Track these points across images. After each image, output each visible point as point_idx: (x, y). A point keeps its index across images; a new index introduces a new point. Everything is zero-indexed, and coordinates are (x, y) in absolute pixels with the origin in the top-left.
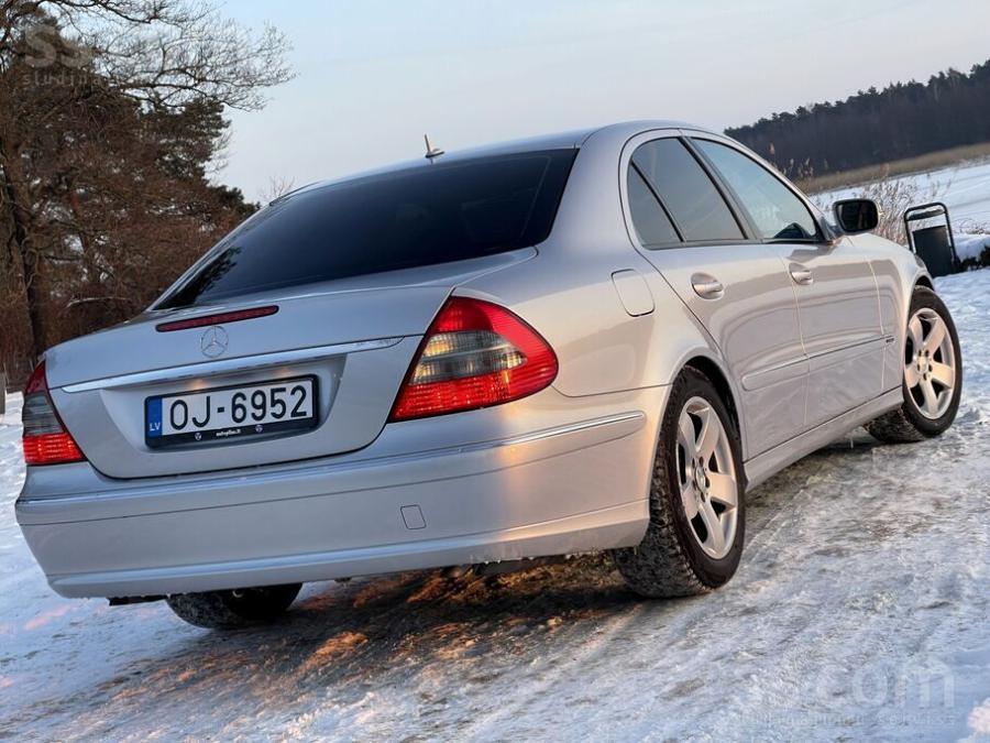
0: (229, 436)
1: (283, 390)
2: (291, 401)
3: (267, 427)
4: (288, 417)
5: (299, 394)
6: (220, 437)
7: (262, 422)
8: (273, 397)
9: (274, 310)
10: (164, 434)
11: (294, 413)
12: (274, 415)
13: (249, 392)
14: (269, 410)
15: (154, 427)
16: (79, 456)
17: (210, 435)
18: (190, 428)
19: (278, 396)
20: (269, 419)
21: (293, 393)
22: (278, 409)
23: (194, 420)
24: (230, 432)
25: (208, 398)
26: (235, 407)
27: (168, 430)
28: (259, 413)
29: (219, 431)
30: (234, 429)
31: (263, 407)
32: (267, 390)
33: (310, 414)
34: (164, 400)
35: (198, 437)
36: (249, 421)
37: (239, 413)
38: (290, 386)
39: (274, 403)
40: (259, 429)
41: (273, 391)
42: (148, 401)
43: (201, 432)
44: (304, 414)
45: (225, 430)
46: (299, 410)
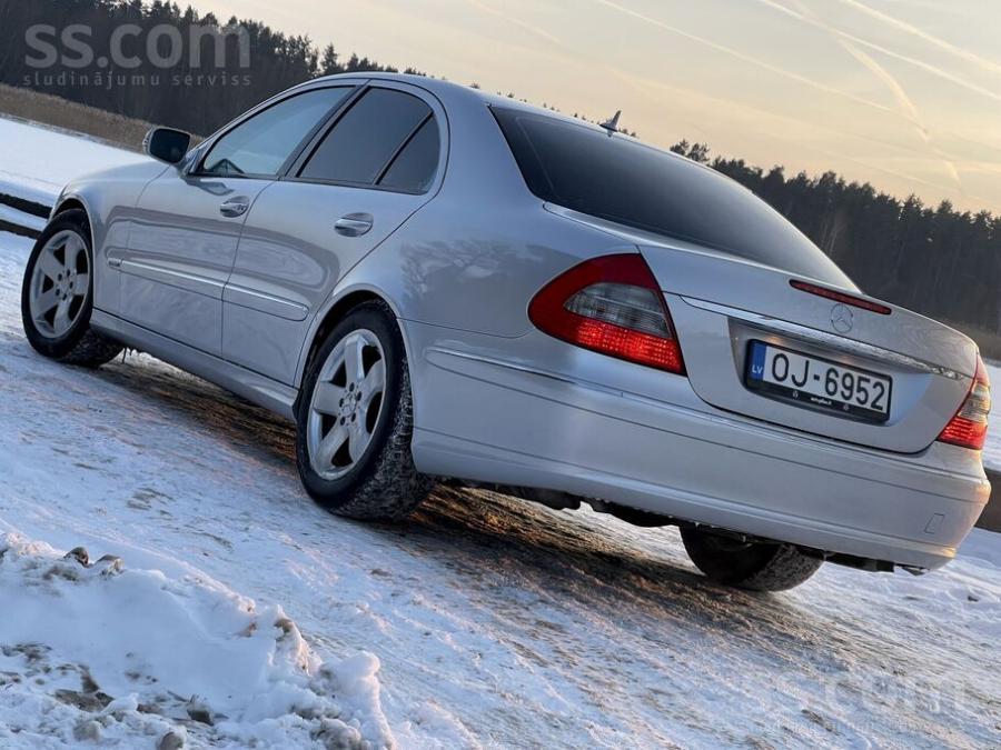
0: (821, 404)
1: (868, 381)
2: (873, 393)
3: (852, 408)
4: (868, 406)
5: (879, 389)
6: (816, 403)
7: (848, 402)
8: (859, 383)
10: (765, 379)
11: (873, 405)
12: (858, 399)
13: (841, 372)
14: (855, 394)
15: (755, 369)
17: (805, 397)
18: (788, 383)
19: (863, 384)
20: (853, 402)
22: (862, 396)
23: (793, 377)
24: (821, 401)
25: (807, 362)
26: (828, 380)
27: (769, 377)
28: (847, 393)
29: (815, 396)
30: (826, 399)
31: (850, 388)
32: (856, 375)
33: (885, 411)
34: (767, 348)
35: (795, 395)
36: (838, 397)
37: (831, 387)
38: (874, 380)
39: (859, 389)
40: (846, 408)
41: (860, 379)
42: (750, 344)
43: (799, 391)
44: (881, 408)
45: (820, 398)
46: (878, 404)
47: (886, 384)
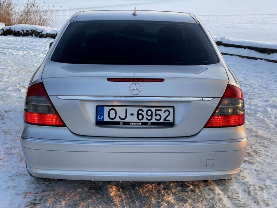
0: (135, 125)
1: (161, 110)
2: (164, 115)
3: (153, 124)
4: (162, 121)
5: (167, 113)
6: (131, 125)
7: (151, 121)
8: (156, 112)
9: (162, 80)
10: (105, 120)
11: (165, 120)
12: (156, 119)
13: (145, 109)
14: (154, 117)
15: (100, 117)
16: (62, 124)
17: (128, 123)
18: (118, 120)
19: (158, 112)
20: (153, 121)
21: (165, 112)
22: (158, 117)
23: (120, 117)
24: (136, 124)
25: (126, 110)
26: (138, 114)
27: (106, 119)
28: (149, 118)
29: (131, 122)
31: (151, 115)
32: (153, 109)
33: (171, 121)
34: (105, 107)
35: (121, 124)
36: (145, 120)
37: (140, 117)
38: (163, 109)
39: (156, 115)
41: (156, 110)
42: (98, 107)
43: (123, 122)
44: (169, 120)
45: (134, 122)
46: (167, 119)
47: (171, 110)
